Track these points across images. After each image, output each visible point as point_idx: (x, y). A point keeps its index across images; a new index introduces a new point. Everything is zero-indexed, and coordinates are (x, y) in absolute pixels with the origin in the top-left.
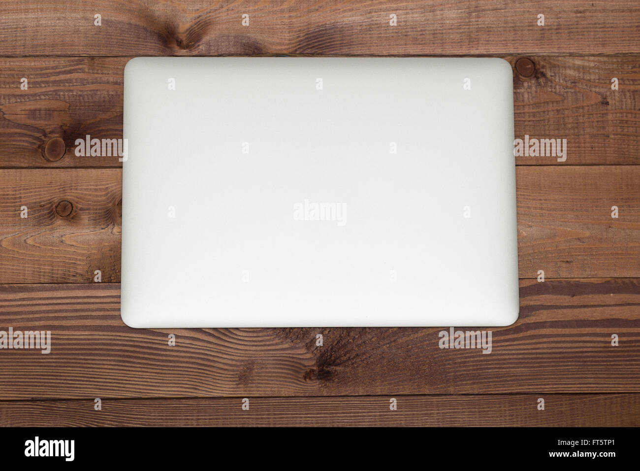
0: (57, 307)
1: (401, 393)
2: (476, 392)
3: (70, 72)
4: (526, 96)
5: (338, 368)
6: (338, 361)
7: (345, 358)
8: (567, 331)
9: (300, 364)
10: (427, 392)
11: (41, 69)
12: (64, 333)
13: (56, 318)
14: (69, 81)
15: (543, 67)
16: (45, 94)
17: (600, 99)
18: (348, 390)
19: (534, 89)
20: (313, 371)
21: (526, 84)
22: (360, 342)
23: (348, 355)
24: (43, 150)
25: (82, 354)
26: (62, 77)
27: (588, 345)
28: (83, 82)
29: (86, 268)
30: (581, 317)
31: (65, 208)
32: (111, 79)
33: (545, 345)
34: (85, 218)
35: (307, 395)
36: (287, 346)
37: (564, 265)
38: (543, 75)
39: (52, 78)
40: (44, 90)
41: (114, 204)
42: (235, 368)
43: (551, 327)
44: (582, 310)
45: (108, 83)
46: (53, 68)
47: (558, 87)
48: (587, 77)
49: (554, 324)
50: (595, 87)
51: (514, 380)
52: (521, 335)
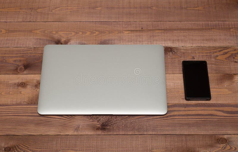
0: (17, 110)
1: (129, 134)
2: (153, 134)
3: (28, 51)
4: (169, 56)
5: (108, 127)
6: (108, 125)
7: (110, 124)
8: (184, 117)
9: (95, 126)
10: (137, 134)
11: (19, 50)
12: (19, 117)
13: (16, 113)
14: (27, 53)
15: (174, 49)
16: (19, 56)
17: (192, 57)
18: (111, 133)
19: (171, 55)
20: (99, 128)
21: (169, 54)
22: (115, 120)
23: (111, 124)
24: (17, 70)
25: (24, 123)
26: (25, 52)
27: (191, 121)
28: (31, 53)
29: (27, 100)
30: (188, 113)
31: (22, 84)
32: (40, 53)
33: (176, 121)
34: (28, 87)
35: (97, 134)
36: (91, 121)
37: (182, 100)
38: (174, 51)
39: (22, 52)
40: (19, 55)
41: (38, 83)
42: (74, 127)
43: (178, 116)
44: (188, 111)
45: (39, 53)
46: (23, 50)
47: (179, 55)
48: (188, 52)
49: (179, 115)
50: (190, 54)
51: (166, 131)
52: (168, 118)
